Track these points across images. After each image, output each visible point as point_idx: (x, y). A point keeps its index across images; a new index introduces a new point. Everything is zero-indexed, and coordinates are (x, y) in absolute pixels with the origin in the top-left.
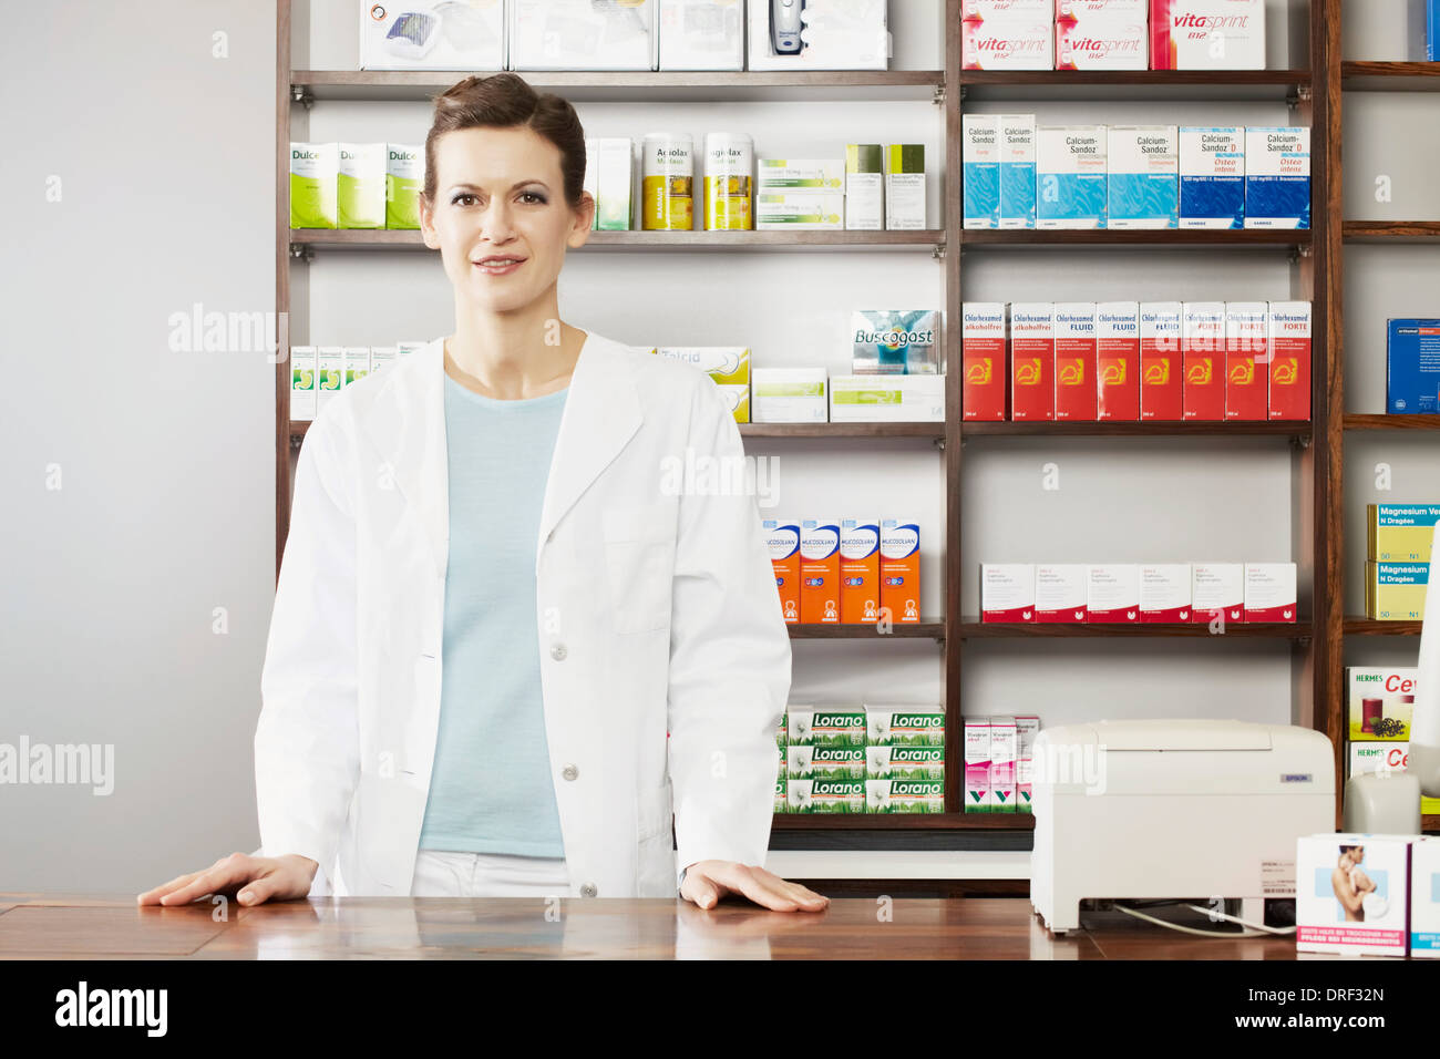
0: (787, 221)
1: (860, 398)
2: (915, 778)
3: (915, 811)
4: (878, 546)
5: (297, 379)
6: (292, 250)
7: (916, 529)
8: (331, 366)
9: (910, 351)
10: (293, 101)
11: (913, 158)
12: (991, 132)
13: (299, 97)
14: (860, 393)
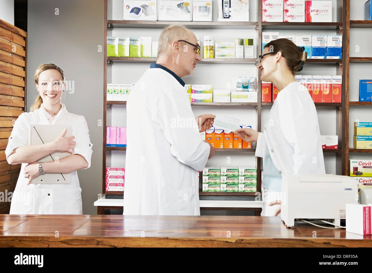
0: (222, 56)
1: (238, 97)
2: (250, 184)
3: (250, 191)
5: (109, 91)
6: (107, 61)
7: (251, 127)
8: (116, 88)
9: (249, 86)
10: (108, 27)
11: (251, 42)
12: (269, 36)
13: (109, 26)
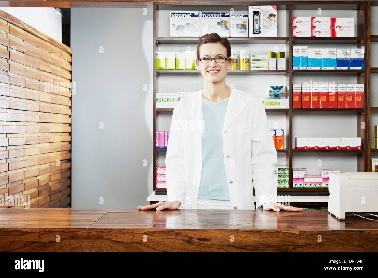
0: (257, 68)
1: (272, 104)
2: (283, 181)
3: (283, 188)
4: (275, 134)
5: (157, 100)
6: (156, 74)
7: (283, 130)
8: (164, 97)
9: (280, 94)
10: (156, 44)
11: (282, 55)
12: (298, 50)
13: (157, 43)
14: (272, 103)
